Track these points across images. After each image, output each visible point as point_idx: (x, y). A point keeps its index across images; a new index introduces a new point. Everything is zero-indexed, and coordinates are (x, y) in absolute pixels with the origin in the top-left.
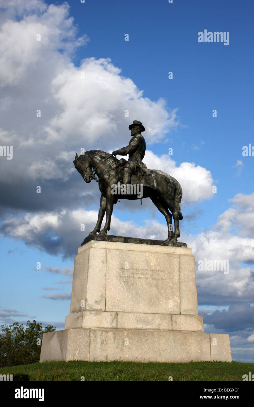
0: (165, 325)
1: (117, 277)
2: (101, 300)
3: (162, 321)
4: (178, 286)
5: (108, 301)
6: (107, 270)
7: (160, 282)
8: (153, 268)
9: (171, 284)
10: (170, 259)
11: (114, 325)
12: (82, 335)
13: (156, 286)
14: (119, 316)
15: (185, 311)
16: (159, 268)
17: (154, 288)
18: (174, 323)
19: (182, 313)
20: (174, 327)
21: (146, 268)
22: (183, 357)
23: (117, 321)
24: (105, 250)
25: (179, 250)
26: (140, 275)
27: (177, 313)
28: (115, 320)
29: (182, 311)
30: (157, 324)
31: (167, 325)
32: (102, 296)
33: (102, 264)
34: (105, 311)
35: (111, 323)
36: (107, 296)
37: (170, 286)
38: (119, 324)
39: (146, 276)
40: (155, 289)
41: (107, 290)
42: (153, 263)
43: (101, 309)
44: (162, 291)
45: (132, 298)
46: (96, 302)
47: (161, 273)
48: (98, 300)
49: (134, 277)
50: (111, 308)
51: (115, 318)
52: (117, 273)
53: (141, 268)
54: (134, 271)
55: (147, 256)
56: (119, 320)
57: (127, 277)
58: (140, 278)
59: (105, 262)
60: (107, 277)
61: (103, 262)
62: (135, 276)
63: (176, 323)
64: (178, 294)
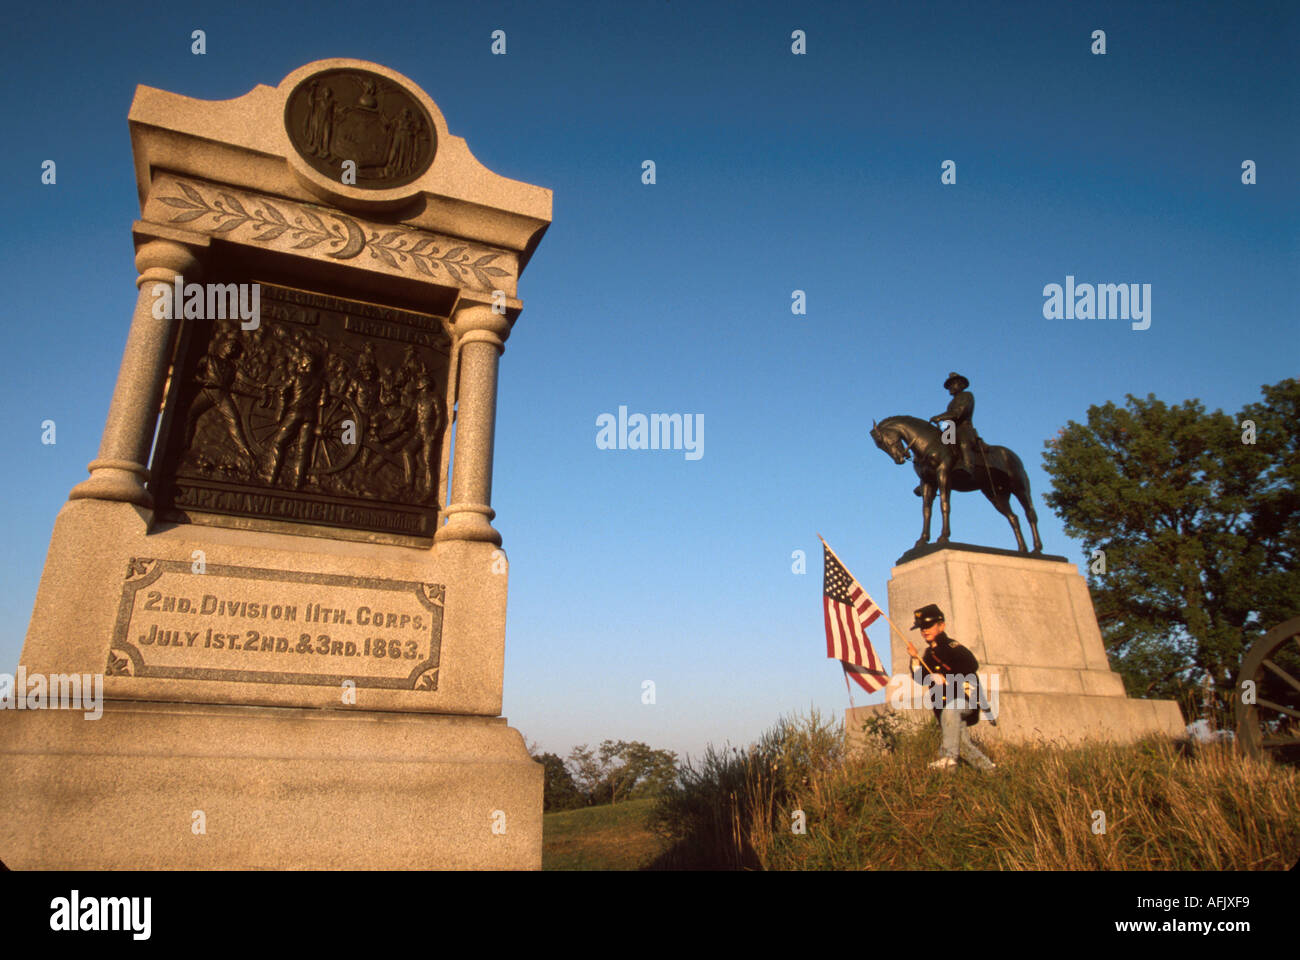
0: (1074, 687)
1: (991, 608)
3: (1068, 680)
4: (1074, 624)
5: (988, 646)
9: (1064, 620)
11: (1005, 686)
13: (1046, 622)
15: (1092, 663)
16: (1043, 595)
17: (1044, 627)
18: (1084, 683)
19: (1090, 667)
24: (966, 565)
25: (1062, 567)
27: (1084, 667)
28: (1006, 679)
29: (1089, 663)
30: (1063, 685)
32: (977, 639)
33: (969, 586)
34: (987, 664)
36: (985, 639)
37: (1063, 624)
38: (1013, 684)
41: (983, 629)
44: (1056, 632)
47: (1048, 603)
49: (1013, 608)
50: (994, 658)
51: (1005, 676)
56: (1011, 679)
59: (971, 583)
61: (968, 584)
62: (1015, 606)
64: (1076, 636)
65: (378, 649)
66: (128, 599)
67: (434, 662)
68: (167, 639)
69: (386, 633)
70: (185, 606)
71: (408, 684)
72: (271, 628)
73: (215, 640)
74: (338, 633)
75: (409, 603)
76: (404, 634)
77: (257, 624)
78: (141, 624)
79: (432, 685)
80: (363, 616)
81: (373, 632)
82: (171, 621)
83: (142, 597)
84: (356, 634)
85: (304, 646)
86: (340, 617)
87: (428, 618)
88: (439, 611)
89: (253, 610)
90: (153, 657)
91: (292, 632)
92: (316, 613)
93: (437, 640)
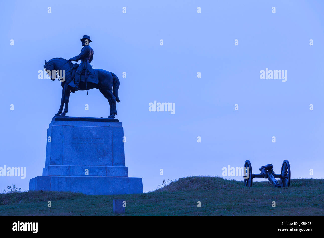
1: (70, 143)
6: (64, 140)
7: (99, 146)
8: (94, 137)
10: (106, 131)
11: (68, 173)
13: (96, 148)
14: (72, 168)
16: (98, 137)
20: (107, 174)
21: (90, 137)
22: (111, 192)
23: (70, 171)
25: (113, 125)
26: (85, 142)
27: (110, 165)
30: (96, 172)
31: (103, 173)
32: (60, 156)
33: (60, 136)
34: (62, 165)
35: (66, 172)
38: (71, 173)
39: (90, 142)
40: (95, 150)
42: (94, 133)
43: (60, 164)
45: (80, 156)
46: (57, 159)
47: (100, 140)
49: (81, 143)
50: (66, 163)
52: (70, 141)
53: (86, 137)
54: (81, 139)
55: (90, 129)
57: (76, 143)
58: (85, 144)
60: (64, 143)
61: (61, 134)
63: (109, 171)
64: (111, 153)
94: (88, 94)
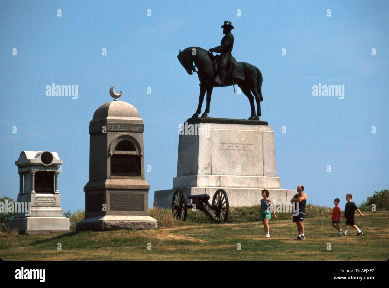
0: (253, 184)
1: (218, 150)
2: (208, 167)
3: (251, 181)
4: (262, 155)
5: (213, 167)
6: (212, 145)
7: (249, 152)
8: (244, 142)
9: (257, 154)
10: (256, 135)
11: (218, 184)
12: (200, 192)
13: (246, 155)
14: (221, 178)
15: (267, 173)
16: (248, 142)
18: (259, 182)
19: (265, 175)
20: (259, 185)
21: (239, 142)
23: (220, 181)
25: (262, 128)
26: (234, 148)
27: (261, 175)
29: (265, 173)
30: (248, 183)
31: (255, 184)
32: (209, 164)
33: (208, 140)
34: (211, 174)
35: (216, 183)
36: (212, 163)
37: (256, 156)
38: (221, 184)
39: (239, 149)
40: (245, 157)
41: (212, 159)
42: (244, 138)
43: (209, 173)
44: (251, 159)
45: (229, 165)
46: (205, 168)
47: (250, 146)
48: (207, 167)
49: (230, 149)
50: (216, 172)
51: (218, 179)
52: (219, 147)
53: (235, 143)
54: (231, 145)
55: (239, 133)
56: (221, 181)
57: (225, 150)
58: (234, 150)
59: (210, 139)
60: (212, 150)
63: (261, 182)
64: (262, 161)
65: (51, 203)
66: (36, 200)
67: (55, 203)
68: (38, 203)
69: (52, 201)
70: (39, 200)
71: (53, 205)
72: (45, 202)
73: (41, 203)
74: (49, 202)
75: (53, 199)
76: (53, 201)
77: (44, 201)
78: (37, 202)
79: (55, 205)
80: (50, 200)
81: (51, 201)
82: (39, 202)
83: (37, 200)
84: (50, 202)
85: (47, 203)
86: (49, 200)
87: (54, 200)
88: (55, 200)
89: (43, 200)
90: (38, 204)
91: (46, 202)
92: (47, 200)
93: (55, 202)
94: (235, 92)
